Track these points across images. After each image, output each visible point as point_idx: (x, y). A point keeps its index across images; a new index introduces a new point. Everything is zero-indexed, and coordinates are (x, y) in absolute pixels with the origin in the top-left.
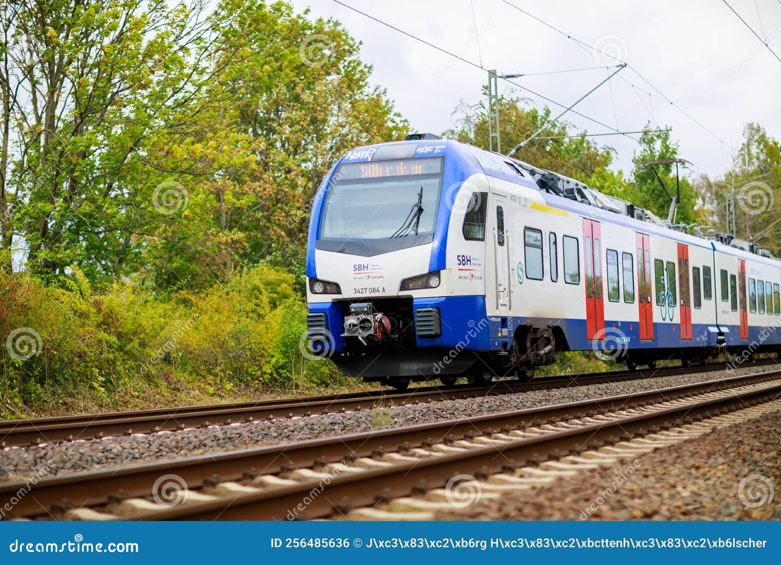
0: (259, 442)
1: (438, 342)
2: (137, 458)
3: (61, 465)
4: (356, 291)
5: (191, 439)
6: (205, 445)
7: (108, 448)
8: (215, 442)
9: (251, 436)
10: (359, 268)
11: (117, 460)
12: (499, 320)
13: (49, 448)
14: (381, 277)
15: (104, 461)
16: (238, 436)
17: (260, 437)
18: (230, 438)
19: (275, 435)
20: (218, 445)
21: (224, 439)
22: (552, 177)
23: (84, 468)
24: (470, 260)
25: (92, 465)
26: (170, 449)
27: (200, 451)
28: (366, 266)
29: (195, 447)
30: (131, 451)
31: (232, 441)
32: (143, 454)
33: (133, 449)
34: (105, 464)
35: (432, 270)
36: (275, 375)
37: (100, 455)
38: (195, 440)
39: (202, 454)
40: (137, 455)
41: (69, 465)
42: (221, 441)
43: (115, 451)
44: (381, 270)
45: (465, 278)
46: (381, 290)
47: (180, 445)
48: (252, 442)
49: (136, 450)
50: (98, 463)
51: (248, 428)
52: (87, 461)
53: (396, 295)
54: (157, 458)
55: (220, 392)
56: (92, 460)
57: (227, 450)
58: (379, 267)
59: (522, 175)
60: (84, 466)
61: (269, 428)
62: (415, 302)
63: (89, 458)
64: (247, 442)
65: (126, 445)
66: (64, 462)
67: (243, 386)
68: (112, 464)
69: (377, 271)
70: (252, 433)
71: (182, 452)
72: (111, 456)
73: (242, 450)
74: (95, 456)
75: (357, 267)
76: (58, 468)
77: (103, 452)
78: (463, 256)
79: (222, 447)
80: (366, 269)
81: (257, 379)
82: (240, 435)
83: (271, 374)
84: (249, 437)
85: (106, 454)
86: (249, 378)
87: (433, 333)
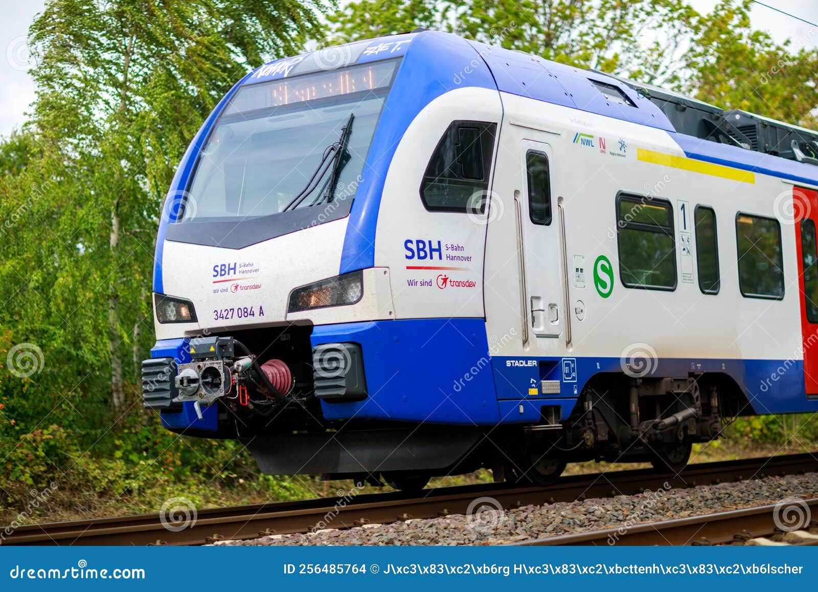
0: (750, 503)
1: (359, 409)
2: (621, 521)
3: (542, 529)
4: (219, 316)
5: (678, 499)
6: (692, 506)
7: (591, 510)
8: (703, 503)
9: (741, 495)
10: (221, 271)
11: (600, 522)
12: (535, 363)
13: (529, 511)
14: (257, 287)
15: (587, 523)
16: (727, 496)
17: (751, 497)
18: (719, 499)
19: (767, 494)
20: (706, 505)
21: (712, 499)
22: (752, 122)
23: (566, 531)
24: (439, 250)
25: (574, 528)
26: (656, 510)
27: (688, 513)
28: (232, 266)
29: (682, 508)
30: (615, 513)
31: (720, 502)
32: (627, 516)
33: (617, 511)
34: (588, 527)
35: (345, 270)
36: (765, 431)
37: (582, 517)
38: (682, 500)
39: (689, 516)
40: (621, 518)
41: (550, 528)
42: (710, 502)
43: (598, 513)
44: (256, 274)
45: (430, 284)
46: (257, 312)
47: (667, 506)
48: (742, 502)
49: (620, 512)
50: (581, 526)
51: (738, 488)
52: (569, 523)
53: (283, 319)
54: (642, 520)
55: (707, 450)
56: (574, 523)
57: (715, 512)
58: (253, 268)
59: (633, 104)
60: (566, 529)
61: (760, 487)
62: (317, 332)
63: (571, 521)
64: (737, 502)
65: (609, 507)
66: (546, 526)
67: (731, 443)
68: (595, 527)
69: (249, 275)
70: (742, 493)
71: (668, 514)
72: (594, 518)
73: (732, 511)
74: (578, 519)
75: (218, 269)
76: (539, 531)
77: (586, 515)
78: (418, 242)
79: (711, 508)
80: (232, 272)
81: (747, 435)
82: (730, 495)
83: (761, 430)
84: (739, 497)
85: (588, 516)
86: (738, 435)
87: (342, 392)
